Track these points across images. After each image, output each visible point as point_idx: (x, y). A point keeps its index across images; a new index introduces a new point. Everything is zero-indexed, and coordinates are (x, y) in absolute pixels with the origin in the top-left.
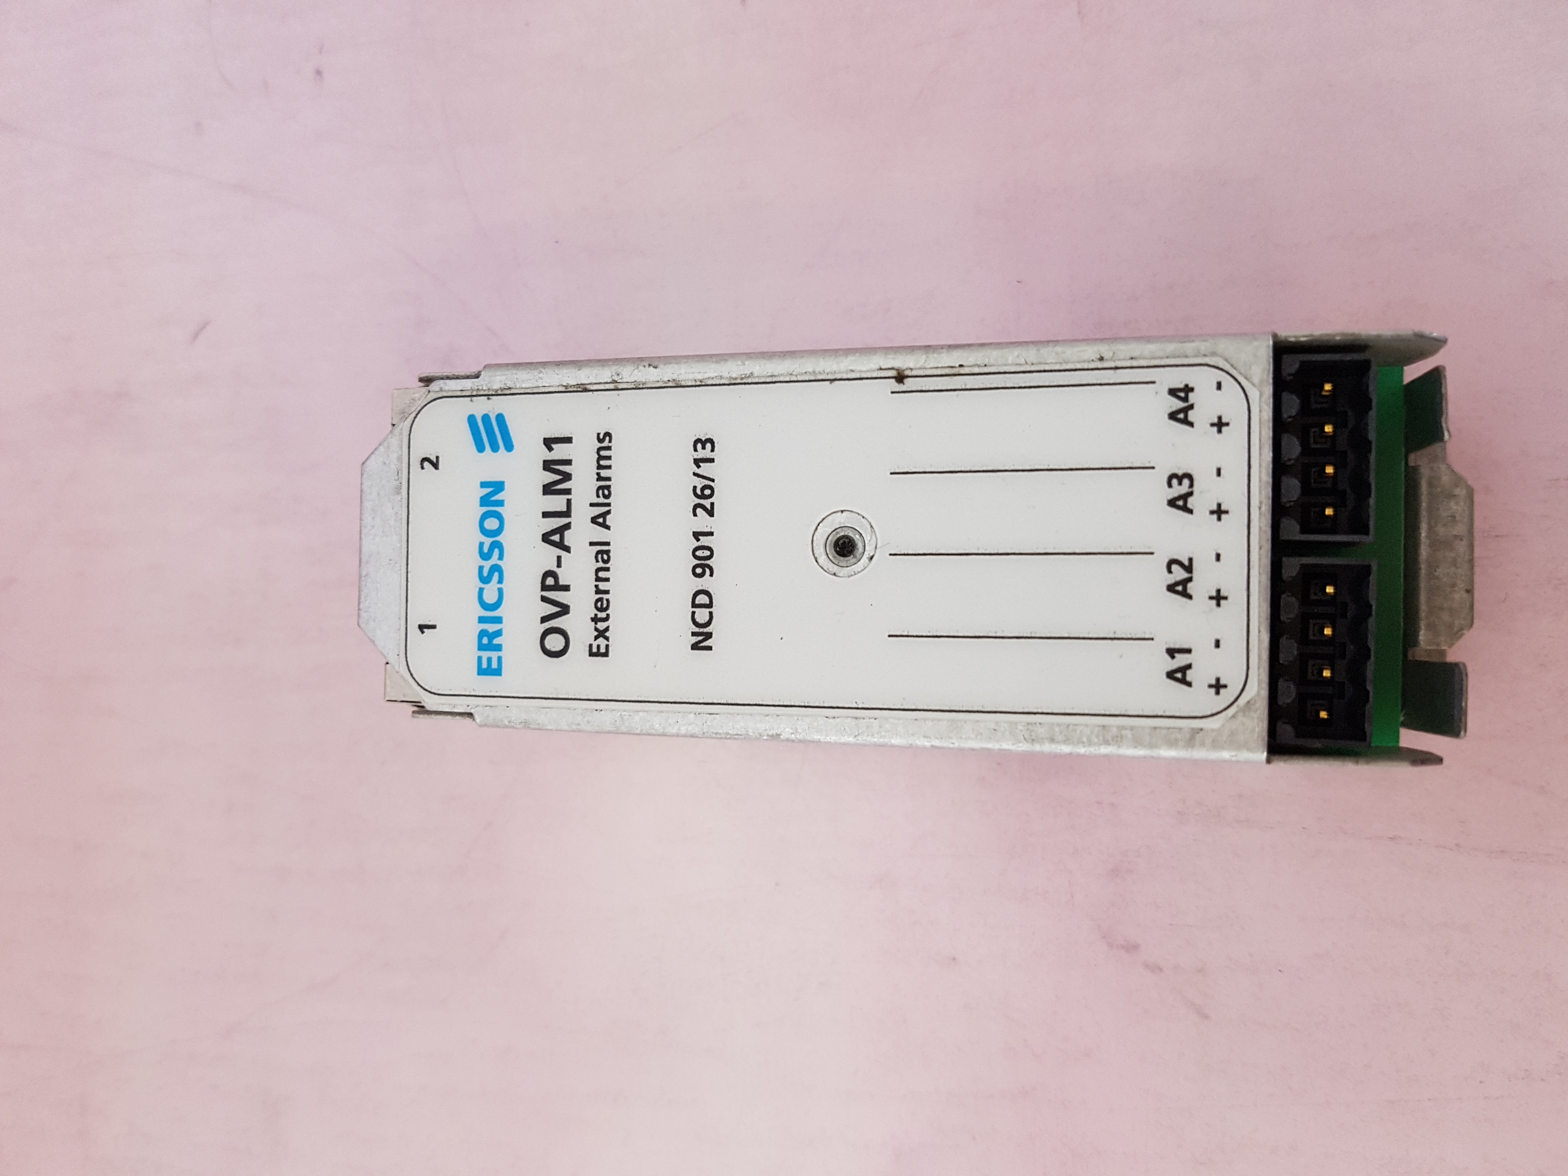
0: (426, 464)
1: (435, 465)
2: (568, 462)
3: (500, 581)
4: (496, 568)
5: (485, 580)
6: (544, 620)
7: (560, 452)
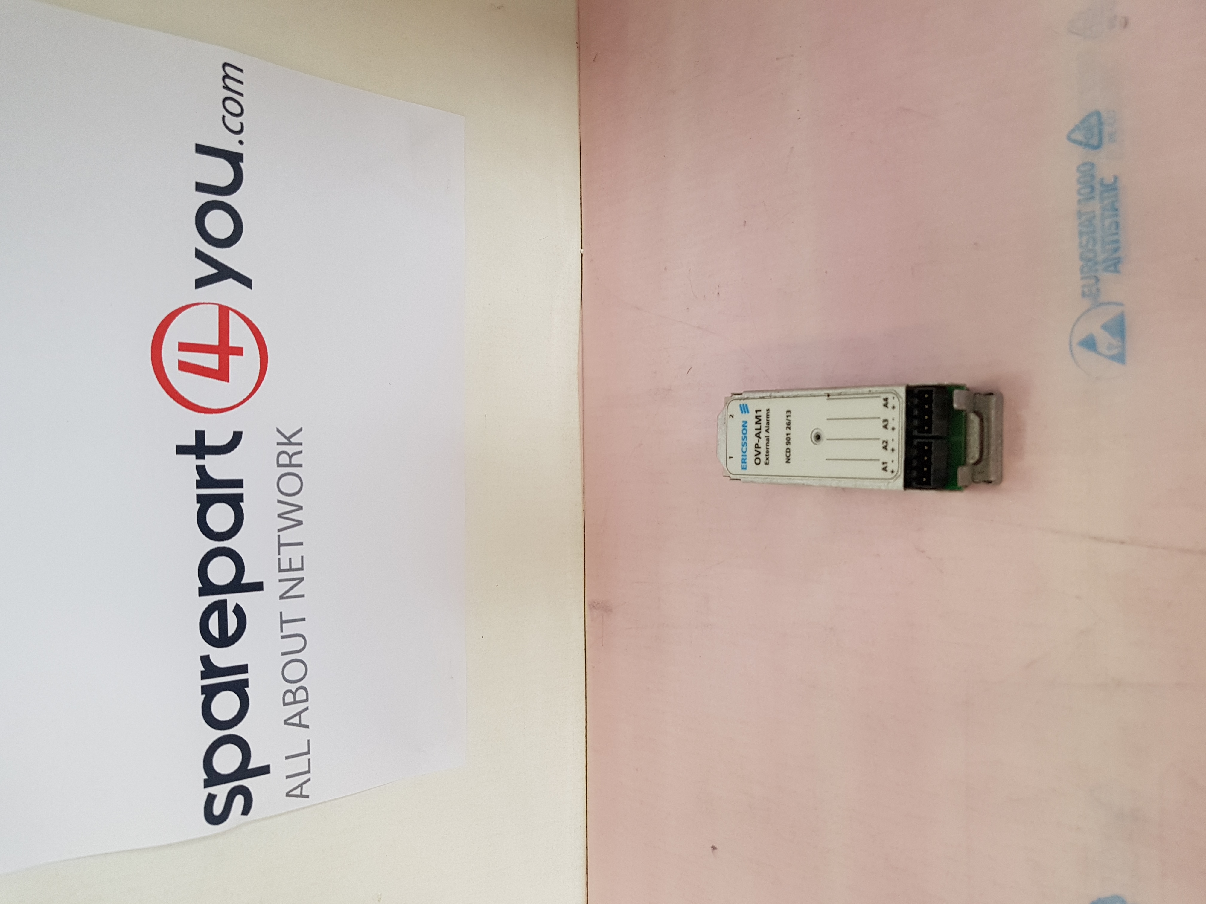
0: (731, 417)
1: (733, 417)
2: (760, 416)
3: (746, 446)
4: (745, 443)
5: (743, 445)
6: (756, 455)
7: (759, 414)
